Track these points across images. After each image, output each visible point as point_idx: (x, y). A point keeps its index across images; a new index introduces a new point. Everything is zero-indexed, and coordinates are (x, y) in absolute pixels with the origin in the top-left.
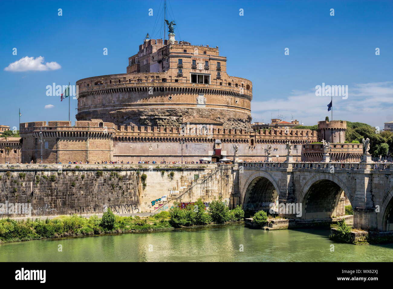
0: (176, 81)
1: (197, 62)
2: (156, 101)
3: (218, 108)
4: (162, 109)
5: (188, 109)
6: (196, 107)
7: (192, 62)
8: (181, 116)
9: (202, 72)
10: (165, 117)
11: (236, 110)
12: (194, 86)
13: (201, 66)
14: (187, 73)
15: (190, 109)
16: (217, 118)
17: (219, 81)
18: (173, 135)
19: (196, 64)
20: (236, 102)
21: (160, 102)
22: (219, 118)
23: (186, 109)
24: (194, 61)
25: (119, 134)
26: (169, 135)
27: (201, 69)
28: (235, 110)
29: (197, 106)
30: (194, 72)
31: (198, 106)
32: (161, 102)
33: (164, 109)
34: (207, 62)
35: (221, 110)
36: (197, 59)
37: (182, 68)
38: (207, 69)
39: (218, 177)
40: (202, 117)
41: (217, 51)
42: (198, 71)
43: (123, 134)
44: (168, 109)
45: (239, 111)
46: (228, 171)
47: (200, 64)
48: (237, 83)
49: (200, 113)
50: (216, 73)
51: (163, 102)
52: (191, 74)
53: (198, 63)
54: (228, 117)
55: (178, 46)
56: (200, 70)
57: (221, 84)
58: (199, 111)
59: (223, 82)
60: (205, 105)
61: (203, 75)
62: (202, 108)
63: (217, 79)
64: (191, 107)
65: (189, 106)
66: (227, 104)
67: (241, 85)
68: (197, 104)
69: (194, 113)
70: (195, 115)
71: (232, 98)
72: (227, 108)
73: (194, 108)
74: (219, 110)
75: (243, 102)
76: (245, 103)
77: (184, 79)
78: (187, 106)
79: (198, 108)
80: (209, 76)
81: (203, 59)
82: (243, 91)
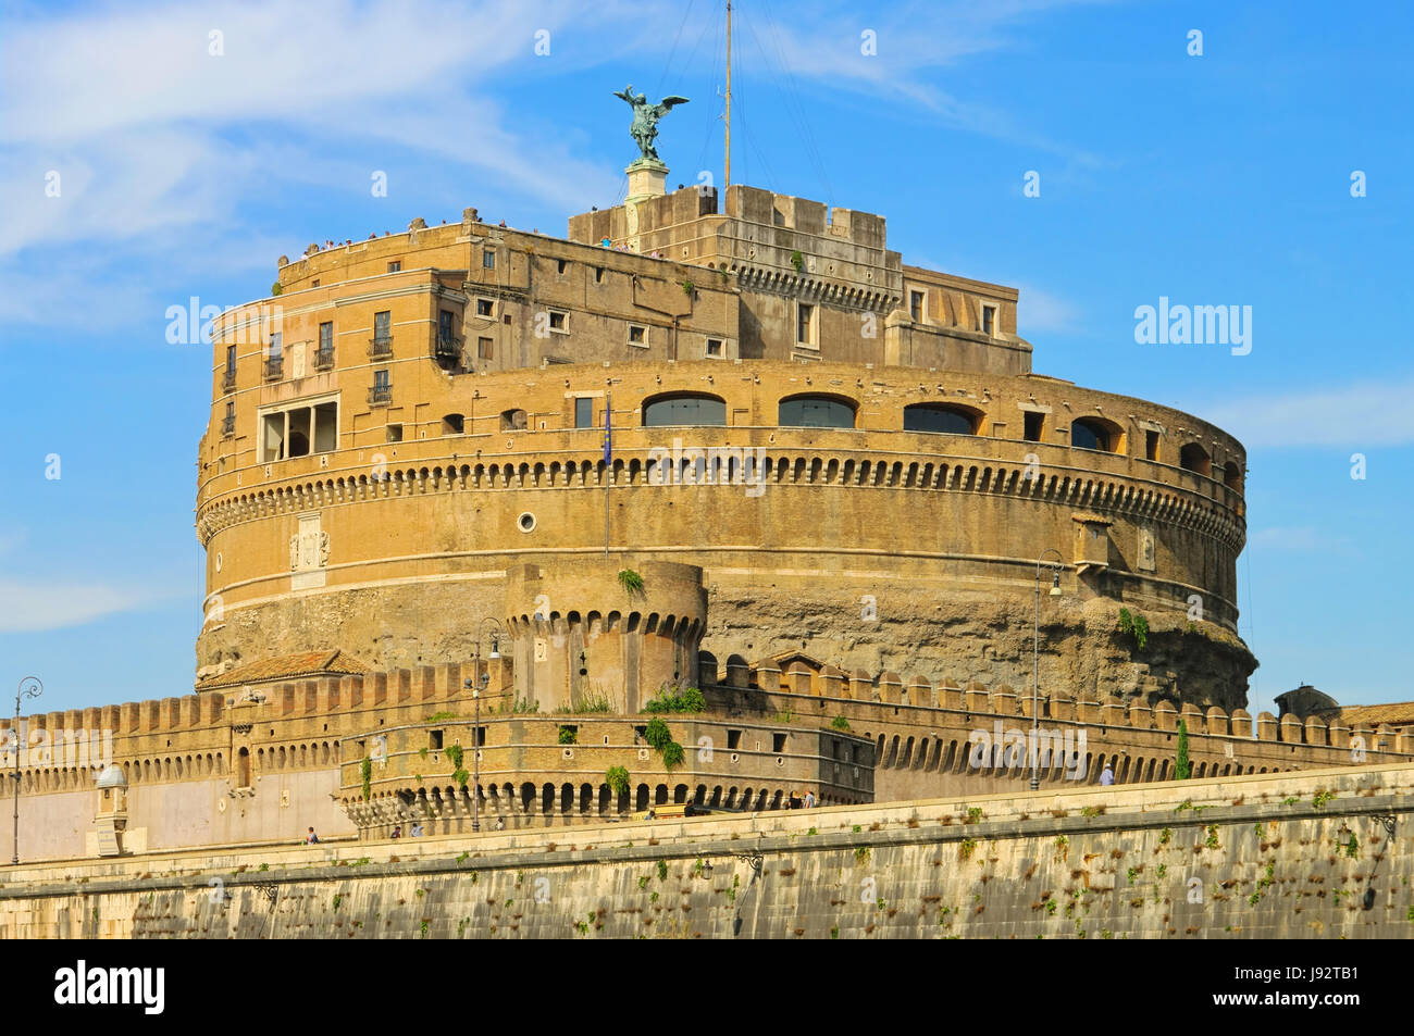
0: (224, 466)
1: (287, 340)
3: (389, 582)
5: (260, 608)
6: (287, 596)
7: (266, 346)
9: (306, 390)
12: (271, 476)
13: (299, 363)
14: (253, 411)
15: (266, 611)
16: (375, 641)
17: (383, 421)
19: (283, 353)
20: (528, 520)
22: (391, 637)
23: (252, 615)
24: (275, 341)
27: (303, 375)
29: (289, 589)
30: (272, 400)
31: (293, 583)
35: (401, 589)
36: (286, 327)
37: (236, 390)
38: (324, 360)
40: (308, 646)
42: (286, 393)
47: (296, 349)
48: (515, 406)
49: (302, 624)
50: (368, 379)
52: (260, 413)
53: (289, 349)
54: (449, 624)
55: (298, 269)
56: (298, 384)
57: (397, 432)
58: (298, 609)
59: (403, 424)
60: (322, 577)
61: (309, 409)
62: (311, 593)
63: (372, 408)
64: (268, 599)
65: (264, 594)
66: (447, 546)
67: (558, 409)
68: (290, 576)
69: (278, 626)
70: (280, 638)
71: (481, 504)
72: (444, 572)
73: (280, 598)
74: (389, 591)
75: (613, 510)
76: (637, 513)
77: (241, 449)
78: (255, 597)
79: (294, 596)
80: (334, 405)
81: (312, 318)
82: (585, 446)
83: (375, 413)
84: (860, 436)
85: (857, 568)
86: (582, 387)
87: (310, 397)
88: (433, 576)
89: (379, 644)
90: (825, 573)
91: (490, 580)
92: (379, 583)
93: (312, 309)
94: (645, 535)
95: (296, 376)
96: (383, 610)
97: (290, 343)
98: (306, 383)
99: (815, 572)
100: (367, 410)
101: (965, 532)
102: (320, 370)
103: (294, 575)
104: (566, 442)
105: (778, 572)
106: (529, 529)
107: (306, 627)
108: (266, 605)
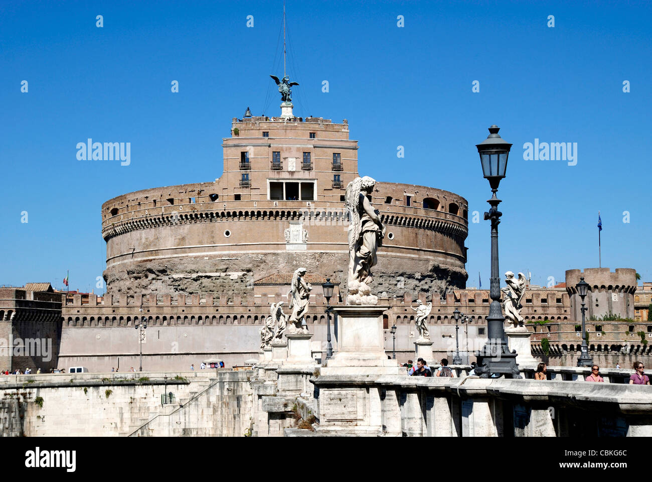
0: (238, 197)
1: (283, 155)
2: (201, 243)
3: (339, 251)
4: (211, 257)
5: (265, 254)
6: (284, 251)
7: (271, 154)
8: (249, 271)
9: (296, 176)
10: (218, 274)
11: (389, 253)
12: (278, 205)
13: (292, 164)
14: (262, 179)
15: (271, 255)
16: (335, 272)
17: (338, 193)
18: (191, 310)
19: (282, 160)
20: (391, 236)
21: (207, 243)
22: (342, 271)
23: (260, 256)
24: (276, 154)
25: (69, 311)
26: (183, 311)
27: (294, 170)
28: (385, 253)
29: (285, 249)
30: (277, 177)
31: (288, 247)
32: (210, 244)
33: (216, 256)
34: (307, 155)
35: (345, 255)
36: (283, 150)
37: (250, 169)
38: (307, 167)
39: (213, 399)
41: (343, 130)
42: (284, 175)
43: (78, 311)
44: (222, 256)
45: (398, 254)
46: (238, 385)
47: (290, 159)
48: (390, 195)
49: (295, 263)
50: (330, 175)
51: (214, 243)
52: (268, 182)
53: (285, 158)
55: (251, 125)
56: (292, 173)
58: (291, 257)
60: (305, 246)
61: (298, 183)
62: (298, 251)
63: (333, 188)
64: (272, 251)
65: (268, 249)
67: (402, 199)
68: (285, 244)
69: (278, 262)
70: (281, 266)
73: (279, 252)
74: (339, 255)
75: (414, 235)
76: (420, 237)
77: (253, 192)
78: (262, 250)
79: (287, 251)
80: (312, 184)
81: (298, 149)
82: (410, 213)
83: (334, 190)
86: (408, 192)
87: (298, 179)
89: (336, 273)
91: (380, 255)
92: (335, 252)
93: (298, 145)
94: (422, 245)
95: (290, 169)
96: (338, 262)
97: (286, 157)
98: (296, 173)
100: (331, 188)
102: (304, 170)
103: (288, 244)
104: (405, 210)
105: (447, 260)
106: (392, 238)
107: (297, 264)
108: (270, 253)
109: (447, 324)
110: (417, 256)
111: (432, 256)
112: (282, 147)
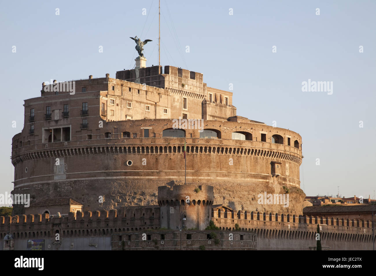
0: (29, 143)
2: (19, 177)
5: (43, 184)
6: (53, 181)
9: (59, 123)
11: (127, 177)
12: (48, 147)
13: (57, 115)
14: (40, 128)
15: (45, 185)
17: (86, 133)
19: (52, 112)
20: (130, 163)
22: (88, 194)
23: (40, 186)
24: (49, 108)
27: (58, 119)
28: (123, 177)
29: (53, 179)
30: (48, 125)
35: (91, 181)
36: (52, 105)
37: (34, 121)
38: (65, 115)
40: (60, 196)
42: (52, 124)
44: (25, 187)
45: (136, 177)
47: (56, 111)
48: (127, 131)
50: (80, 120)
51: (23, 178)
52: (43, 129)
56: (57, 121)
57: (90, 137)
58: (56, 186)
59: (92, 134)
60: (65, 177)
61: (60, 128)
62: (61, 181)
63: (82, 129)
64: (46, 182)
65: (44, 180)
66: (105, 169)
67: (139, 132)
68: (54, 176)
69: (49, 190)
70: (50, 193)
71: (116, 158)
72: (105, 176)
73: (50, 182)
74: (87, 181)
75: (154, 160)
76: (161, 161)
77: (36, 139)
78: (41, 181)
79: (55, 181)
80: (69, 128)
81: (61, 103)
82: (147, 142)
83: (83, 131)
84: (221, 141)
85: (220, 177)
86: (145, 126)
87: (61, 125)
88: (101, 177)
89: (84, 196)
90: (212, 178)
92: (84, 179)
93: (61, 100)
94: (163, 167)
95: (56, 119)
96: (85, 187)
97: (54, 109)
98: (59, 121)
99: (209, 178)
100: (80, 130)
101: (247, 167)
102: (64, 118)
103: (55, 175)
104: (141, 141)
105: (200, 178)
106: (131, 165)
107: (59, 190)
108: (45, 183)
109: (93, 236)
110: (157, 177)
111: (177, 176)
112: (51, 103)
